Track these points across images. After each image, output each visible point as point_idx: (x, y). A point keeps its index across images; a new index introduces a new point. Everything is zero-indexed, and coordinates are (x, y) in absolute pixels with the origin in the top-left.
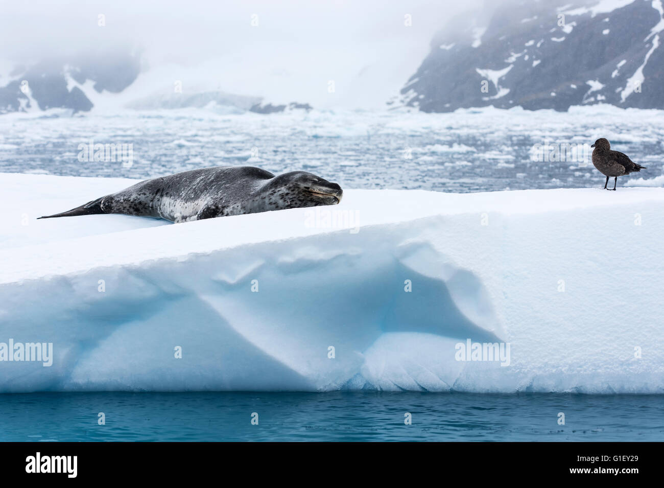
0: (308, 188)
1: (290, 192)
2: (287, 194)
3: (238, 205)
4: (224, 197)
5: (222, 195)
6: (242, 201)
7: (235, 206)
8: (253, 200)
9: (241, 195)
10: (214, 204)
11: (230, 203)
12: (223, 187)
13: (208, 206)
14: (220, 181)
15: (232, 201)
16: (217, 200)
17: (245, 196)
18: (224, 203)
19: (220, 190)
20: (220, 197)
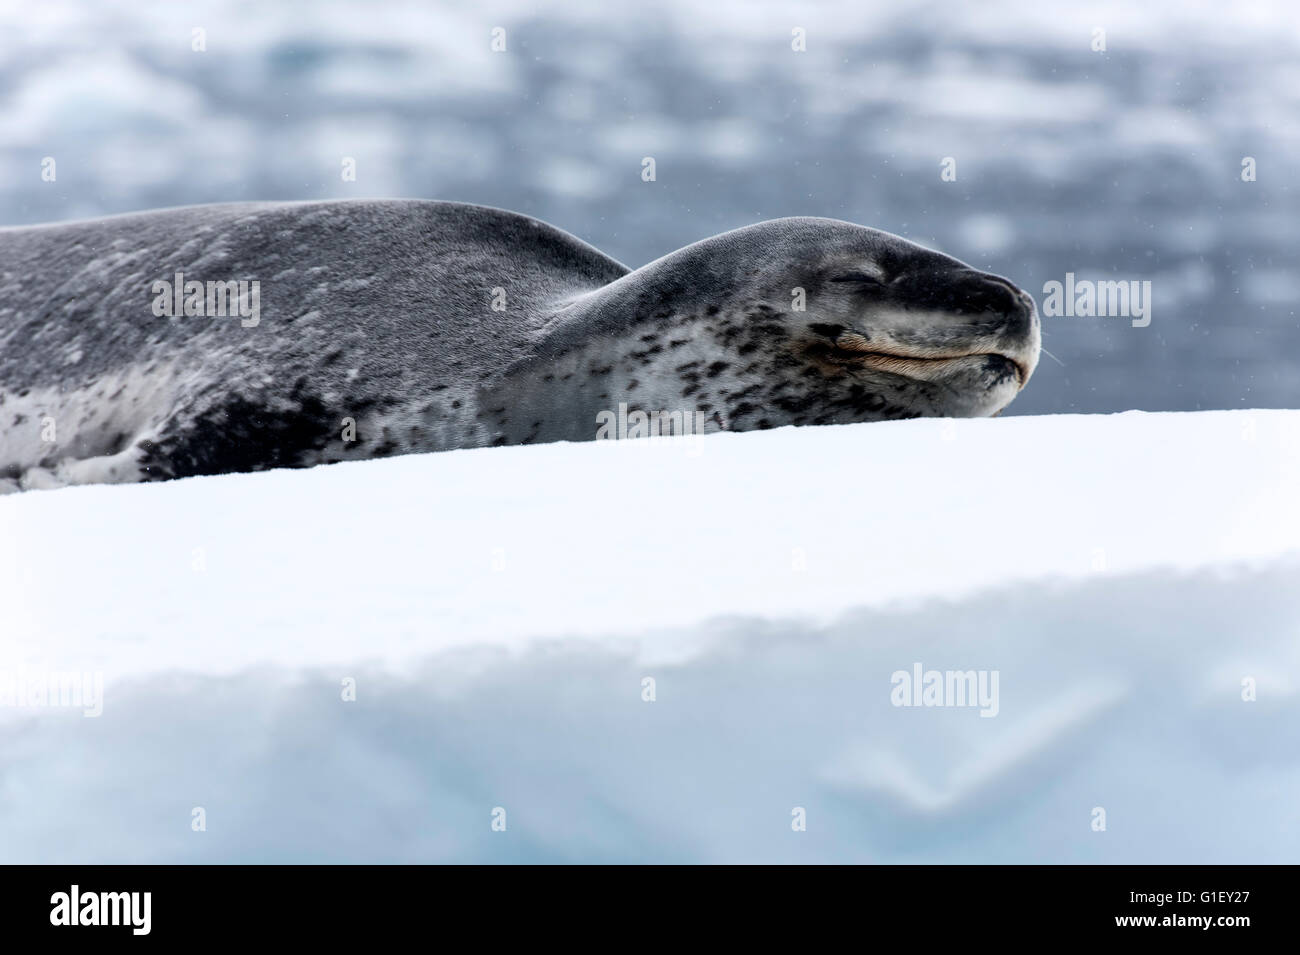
0: (835, 330)
1: (731, 356)
2: (717, 368)
3: (457, 397)
4: (352, 347)
5: (333, 337)
6: (480, 376)
7: (438, 403)
8: (544, 374)
9: (470, 341)
10: (283, 386)
11: (405, 384)
12: (322, 295)
13: (232, 395)
14: (285, 266)
15: (413, 374)
16: (298, 363)
17: (499, 352)
18: (355, 382)
19: (305, 312)
20: (322, 347)
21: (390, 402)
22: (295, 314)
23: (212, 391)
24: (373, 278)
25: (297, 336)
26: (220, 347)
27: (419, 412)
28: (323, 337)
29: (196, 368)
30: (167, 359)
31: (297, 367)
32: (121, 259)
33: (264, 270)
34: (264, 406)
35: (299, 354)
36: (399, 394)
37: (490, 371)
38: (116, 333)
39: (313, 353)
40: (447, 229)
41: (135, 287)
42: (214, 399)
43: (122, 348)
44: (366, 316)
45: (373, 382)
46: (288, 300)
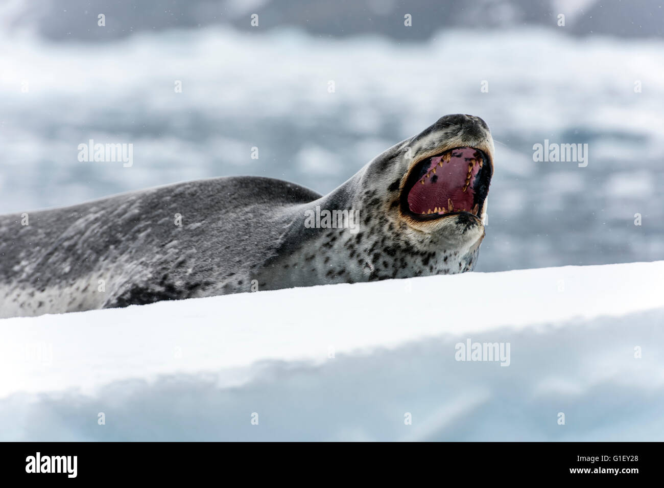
3: (240, 279)
4: (190, 257)
5: (182, 253)
6: (251, 267)
7: (231, 283)
8: (284, 264)
9: (244, 249)
10: (157, 278)
11: (214, 274)
12: (180, 232)
13: (134, 285)
14: (164, 216)
15: (218, 269)
16: (164, 266)
17: (259, 253)
18: (191, 275)
19: (171, 241)
20: (177, 258)
21: (207, 284)
22: (166, 242)
23: (125, 285)
24: (204, 222)
25: (165, 253)
26: (131, 262)
27: (222, 288)
28: (177, 254)
29: (120, 274)
30: (108, 269)
31: (164, 269)
32: (92, 217)
33: (155, 219)
34: (147, 289)
35: (166, 262)
36: (211, 279)
37: (255, 264)
38: (86, 256)
39: (172, 261)
40: (242, 191)
41: (95, 232)
42: (126, 288)
43: (88, 264)
44: (197, 241)
45: (199, 274)
46: (164, 234)
